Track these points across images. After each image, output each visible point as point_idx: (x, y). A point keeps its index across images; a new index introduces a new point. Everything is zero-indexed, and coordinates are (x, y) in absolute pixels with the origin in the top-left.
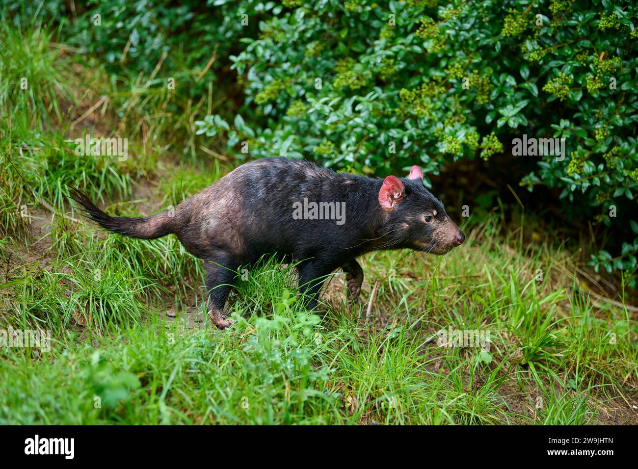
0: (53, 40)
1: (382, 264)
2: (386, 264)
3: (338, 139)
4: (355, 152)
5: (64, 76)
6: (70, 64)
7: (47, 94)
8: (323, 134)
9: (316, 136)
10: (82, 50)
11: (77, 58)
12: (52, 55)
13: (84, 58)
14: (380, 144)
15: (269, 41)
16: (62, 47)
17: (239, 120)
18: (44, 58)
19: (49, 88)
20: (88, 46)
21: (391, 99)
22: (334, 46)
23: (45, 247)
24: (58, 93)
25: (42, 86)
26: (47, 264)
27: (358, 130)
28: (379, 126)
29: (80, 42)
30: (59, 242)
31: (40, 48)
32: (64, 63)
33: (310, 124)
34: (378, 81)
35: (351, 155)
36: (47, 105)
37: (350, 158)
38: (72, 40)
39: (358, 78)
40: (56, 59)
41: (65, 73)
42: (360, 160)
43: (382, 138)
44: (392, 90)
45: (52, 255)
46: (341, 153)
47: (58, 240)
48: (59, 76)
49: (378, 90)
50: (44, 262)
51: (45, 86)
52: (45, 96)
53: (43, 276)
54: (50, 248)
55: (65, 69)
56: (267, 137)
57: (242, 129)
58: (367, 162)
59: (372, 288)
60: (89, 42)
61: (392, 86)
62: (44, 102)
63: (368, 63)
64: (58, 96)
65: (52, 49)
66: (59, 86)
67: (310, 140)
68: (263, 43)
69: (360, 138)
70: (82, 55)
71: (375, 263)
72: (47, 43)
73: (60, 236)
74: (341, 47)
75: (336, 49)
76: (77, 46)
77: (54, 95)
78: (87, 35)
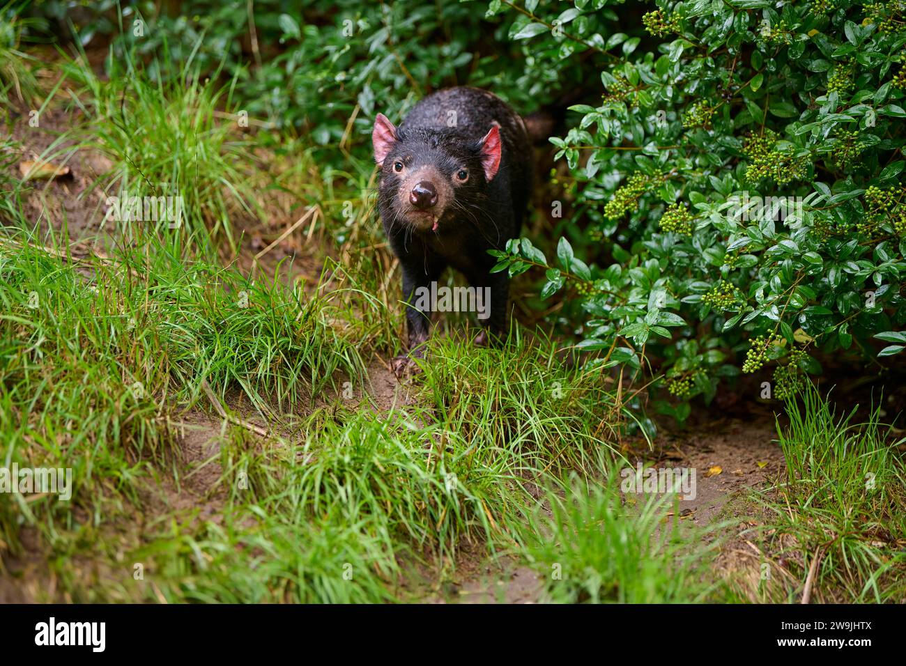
0: (220, 107)
1: (829, 515)
2: (837, 513)
3: (746, 283)
4: (780, 303)
5: (238, 171)
6: (251, 149)
7: (210, 203)
8: (715, 272)
9: (703, 277)
10: (271, 124)
11: (262, 138)
12: (218, 133)
13: (276, 138)
14: (828, 287)
17: (564, 246)
18: (204, 138)
19: (213, 192)
20: (282, 116)
21: (846, 205)
22: (736, 110)
23: (209, 481)
24: (229, 200)
25: (201, 189)
26: (213, 512)
27: (787, 263)
28: (824, 254)
29: (268, 109)
30: (235, 472)
31: (198, 121)
32: (240, 147)
33: (693, 254)
34: (824, 171)
35: (775, 309)
36: (209, 223)
37: (773, 314)
38: (255, 105)
39: (787, 164)
40: (225, 141)
41: (240, 165)
42: (791, 318)
43: (832, 277)
44: (849, 189)
45: (222, 495)
46: (755, 305)
47: (232, 468)
48: (232, 172)
49: (823, 187)
50: (208, 508)
51: (208, 189)
52: (207, 207)
53: (206, 534)
54: (218, 482)
55: (242, 157)
56: (613, 279)
57: (570, 263)
58: (803, 319)
59: (810, 559)
60: (284, 108)
61: (849, 181)
62: (204, 217)
63: (808, 135)
64: (229, 207)
65: (221, 121)
66: (233, 189)
67: (692, 284)
68: (605, 109)
69: (790, 279)
70: (272, 131)
71: (814, 511)
72: (211, 112)
73: (235, 460)
74: (753, 109)
75: (743, 114)
76: (263, 116)
77: (222, 205)
78: (281, 96)
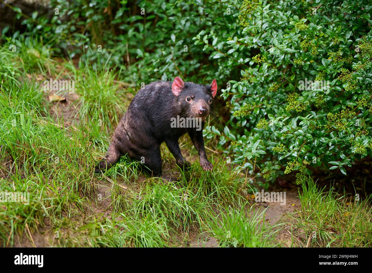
0: (116, 79)
1: (315, 222)
2: (317, 222)
3: (287, 143)
4: (299, 151)
5: (121, 100)
6: (125, 93)
7: (111, 111)
8: (278, 139)
9: (274, 141)
10: (132, 85)
11: (129, 90)
12: (115, 88)
13: (134, 90)
14: (314, 146)
15: (246, 82)
16: (121, 83)
17: (227, 129)
18: (110, 89)
19: (112, 107)
20: (136, 82)
21: (321, 119)
22: (286, 85)
23: (107, 204)
24: (117, 110)
25: (108, 106)
26: (108, 215)
27: (301, 137)
28: (313, 135)
29: (132, 80)
30: (116, 201)
31: (108, 83)
32: (122, 92)
33: (271, 133)
34: (314, 108)
35: (296, 153)
36: (111, 117)
37: (295, 154)
38: (127, 79)
39: (301, 105)
40: (117, 90)
41: (122, 99)
42: (301, 156)
43: (316, 143)
44: (322, 114)
45: (111, 209)
46: (289, 151)
47: (115, 200)
48: (119, 101)
49: (314, 113)
50: (106, 213)
51: (110, 106)
52: (110, 112)
53: (105, 222)
54: (110, 205)
55: (122, 96)
56: (243, 140)
57: (228, 135)
58: (306, 157)
59: (308, 237)
60: (137, 80)
61: (322, 111)
62: (109, 116)
63: (308, 96)
64: (117, 112)
65: (115, 84)
66: (119, 106)
67: (270, 142)
68: (242, 83)
69: (302, 142)
70: (133, 87)
71: (310, 221)
72: (112, 81)
73: (116, 198)
74: (291, 85)
75: (288, 87)
76: (130, 82)
77: (115, 111)
78: (136, 76)
